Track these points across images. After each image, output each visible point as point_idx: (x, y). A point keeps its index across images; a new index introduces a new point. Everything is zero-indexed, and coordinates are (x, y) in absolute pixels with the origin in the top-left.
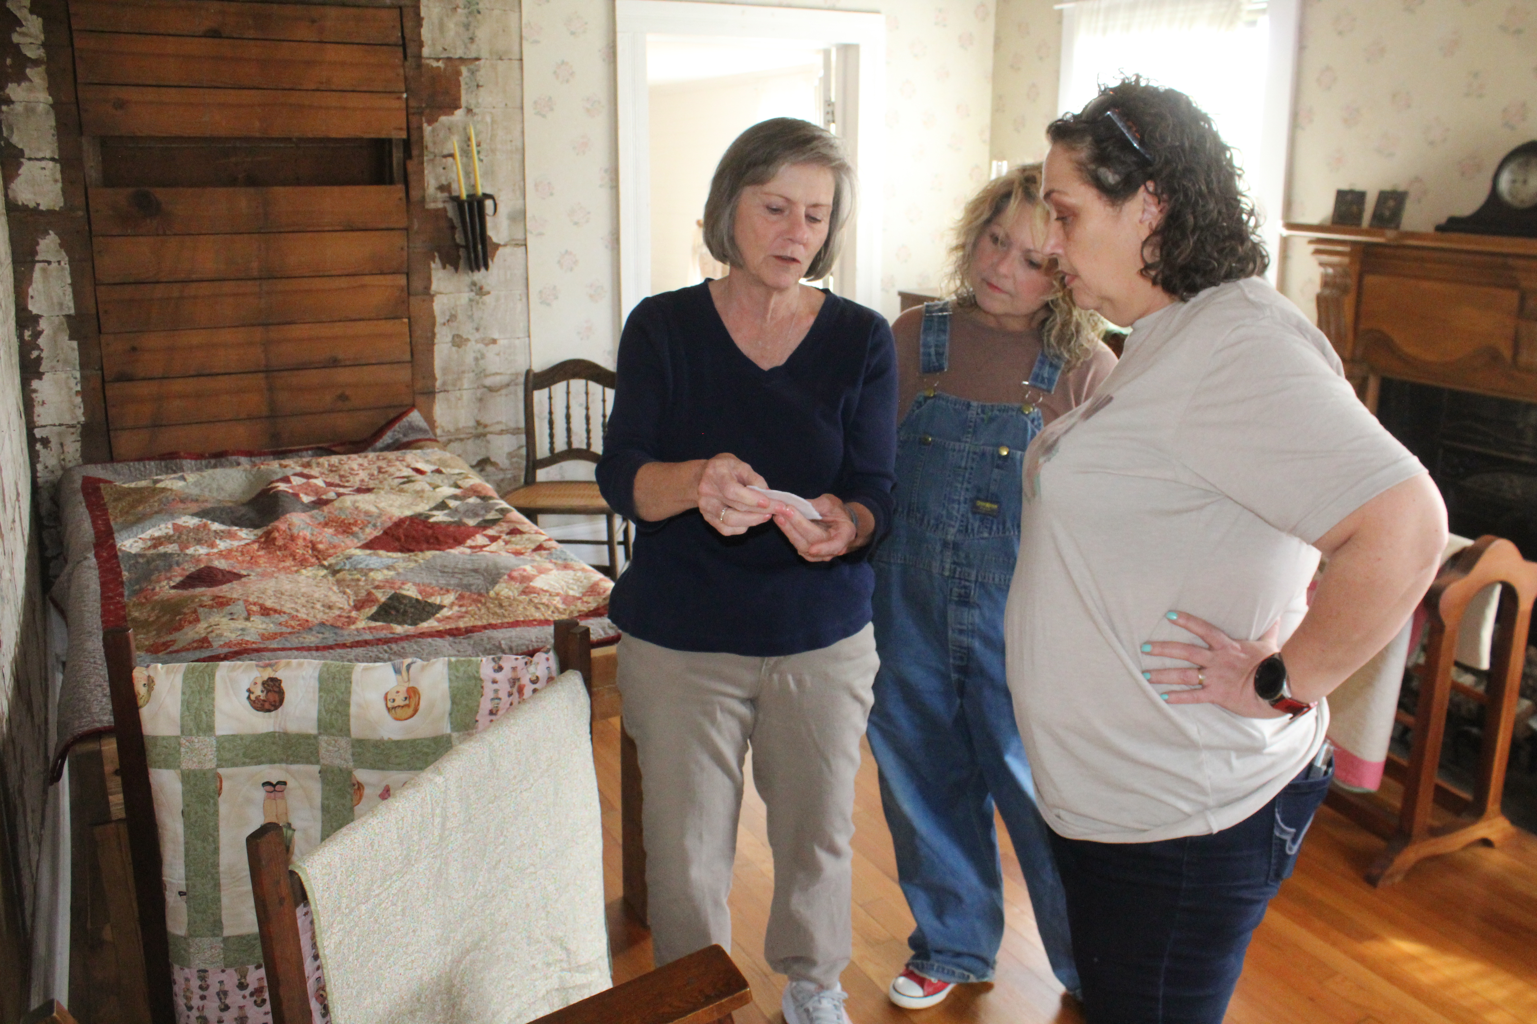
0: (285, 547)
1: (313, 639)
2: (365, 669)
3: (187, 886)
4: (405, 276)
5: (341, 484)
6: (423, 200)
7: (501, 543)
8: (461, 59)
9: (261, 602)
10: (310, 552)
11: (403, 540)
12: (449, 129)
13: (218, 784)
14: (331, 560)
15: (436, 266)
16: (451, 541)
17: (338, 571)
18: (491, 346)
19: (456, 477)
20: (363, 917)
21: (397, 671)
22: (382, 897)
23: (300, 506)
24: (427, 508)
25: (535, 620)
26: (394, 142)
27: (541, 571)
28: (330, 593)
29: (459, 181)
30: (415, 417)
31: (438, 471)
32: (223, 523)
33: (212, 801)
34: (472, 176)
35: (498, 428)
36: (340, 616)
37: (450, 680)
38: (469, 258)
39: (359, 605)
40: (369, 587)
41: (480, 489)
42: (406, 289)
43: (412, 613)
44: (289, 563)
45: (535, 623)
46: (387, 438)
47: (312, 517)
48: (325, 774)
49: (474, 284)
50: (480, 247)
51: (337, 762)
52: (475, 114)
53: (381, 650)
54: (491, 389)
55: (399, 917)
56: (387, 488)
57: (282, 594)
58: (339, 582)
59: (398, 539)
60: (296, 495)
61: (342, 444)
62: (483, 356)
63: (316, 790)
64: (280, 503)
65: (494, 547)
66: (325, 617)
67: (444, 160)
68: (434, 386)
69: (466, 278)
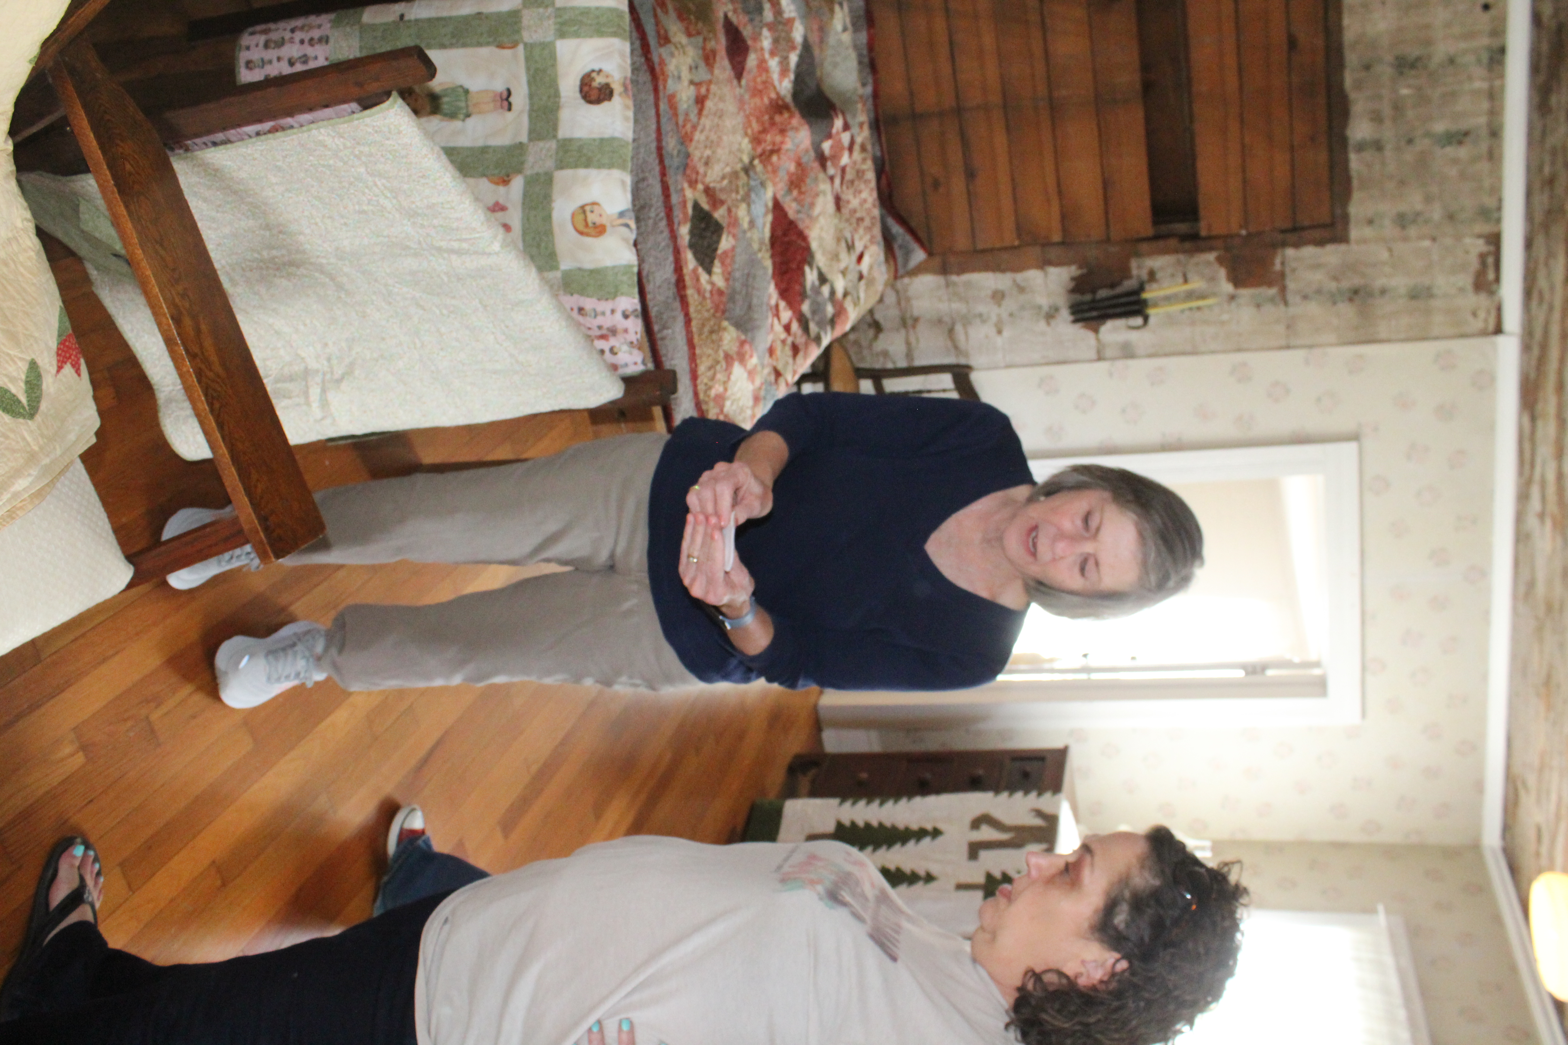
0: (773, 123)
1: (671, 145)
2: (623, 183)
3: (410, 21)
4: (1061, 240)
5: (845, 181)
6: (1138, 255)
7: (783, 335)
8: (1285, 287)
9: (711, 96)
10: (769, 148)
11: (785, 240)
12: (1212, 279)
13: (510, 45)
14: (759, 167)
15: (1073, 270)
16: (784, 286)
17: (747, 174)
18: (995, 330)
19: (855, 295)
20: (353, 170)
21: (622, 214)
22: (375, 188)
23: (818, 140)
24: (820, 265)
25: (696, 366)
26: (1196, 224)
27: (751, 374)
28: (722, 165)
29: (1160, 290)
30: (919, 256)
31: (861, 277)
32: (798, 65)
33: (491, 40)
34: (1166, 303)
35: (912, 339)
36: (697, 173)
37: (614, 267)
38: (1083, 303)
39: (710, 192)
40: (729, 202)
41: (843, 317)
42: (1048, 242)
43: (703, 244)
44: (756, 126)
45: (693, 365)
46: (896, 229)
47: (807, 151)
48: (520, 148)
49: (1057, 309)
50: (1095, 314)
51: (530, 159)
52: (1229, 304)
54: (951, 331)
55: (357, 207)
56: (842, 226)
57: (720, 117)
58: (735, 175)
59: (785, 234)
60: (829, 136)
61: (889, 185)
62: (984, 321)
63: (504, 140)
64: (820, 120)
65: (779, 328)
66: (696, 159)
67: (1181, 274)
68: (951, 273)
69: (1063, 301)
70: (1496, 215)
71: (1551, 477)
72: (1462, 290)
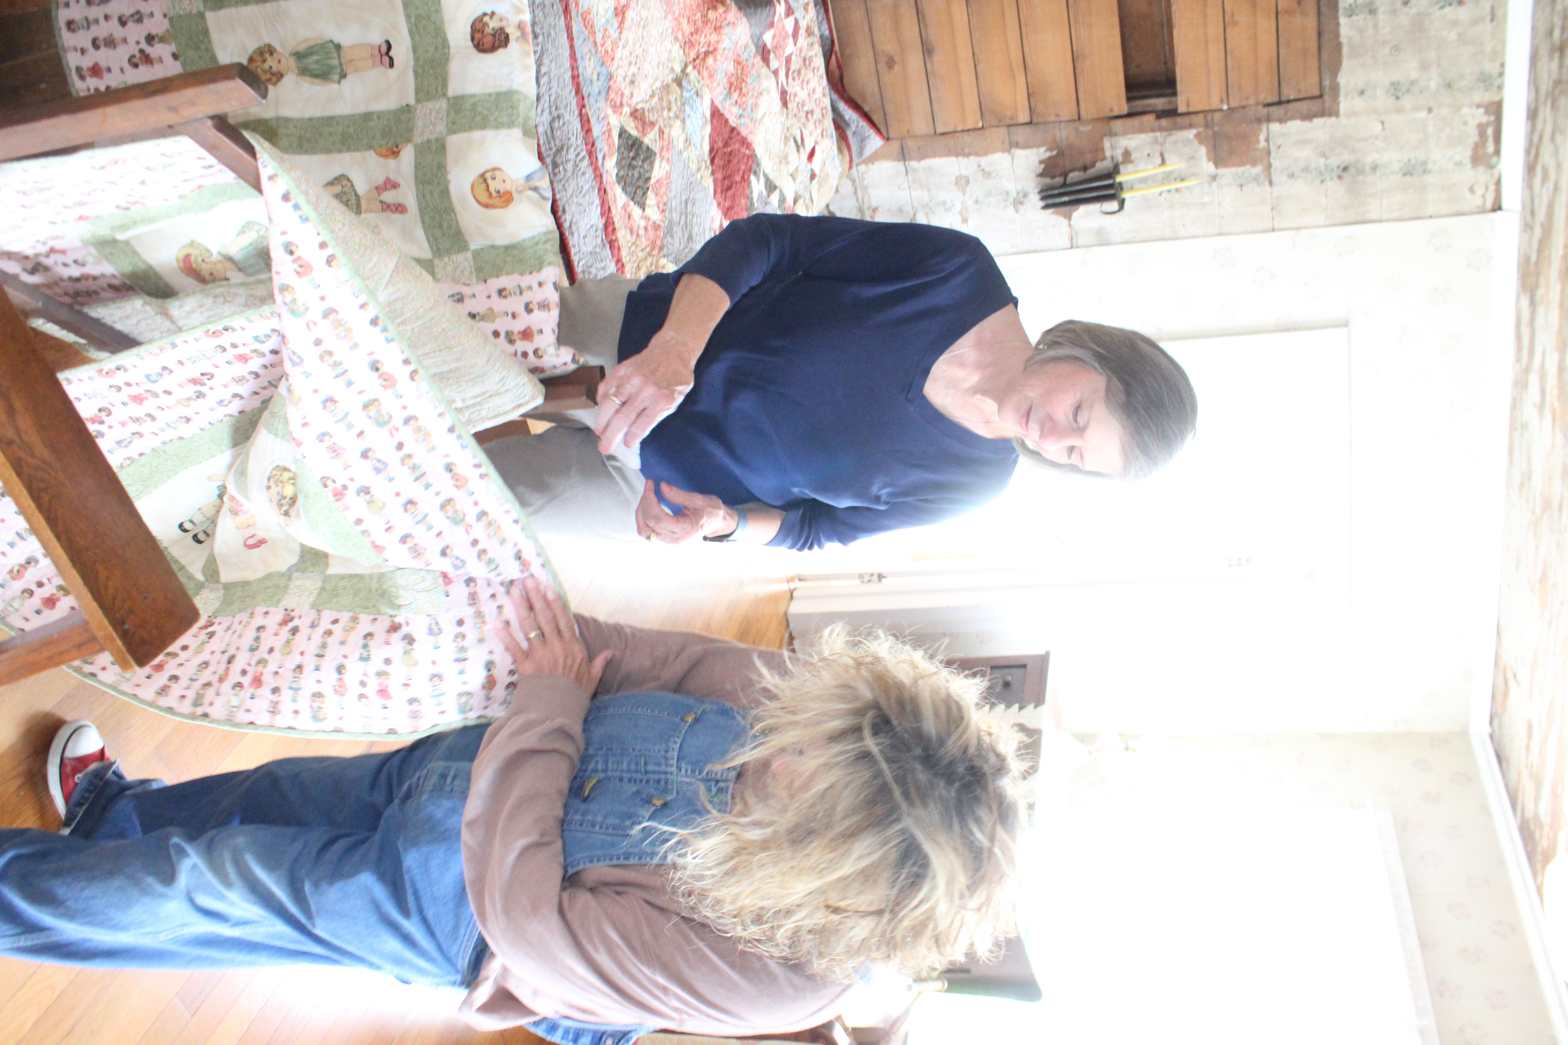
0: (706, 21)
1: (589, 70)
4: (1028, 120)
5: (790, 73)
6: (1112, 134)
8: (1270, 165)
10: (703, 50)
11: (725, 150)
12: (1192, 158)
14: (693, 75)
15: (1042, 153)
16: (727, 204)
17: (680, 84)
18: (960, 219)
19: (808, 197)
21: (528, 178)
23: (757, 32)
24: (767, 171)
26: (1173, 99)
28: (650, 80)
29: (1136, 172)
30: (875, 142)
31: (813, 176)
34: (1143, 185)
36: (622, 95)
38: (1052, 188)
39: (637, 114)
40: (662, 123)
42: (1014, 122)
43: (633, 175)
44: (687, 28)
46: (849, 114)
47: (746, 46)
48: (405, 113)
49: (1025, 195)
50: (1066, 199)
51: (419, 124)
52: (1210, 185)
53: (579, 149)
56: (789, 123)
57: (644, 27)
58: (666, 88)
59: (726, 145)
60: (772, 25)
61: (839, 66)
62: (947, 210)
63: (388, 103)
64: (759, 10)
66: (620, 79)
67: (1158, 154)
68: (911, 159)
69: (1032, 186)
70: (1497, 83)
71: (1552, 368)
72: (1459, 164)
